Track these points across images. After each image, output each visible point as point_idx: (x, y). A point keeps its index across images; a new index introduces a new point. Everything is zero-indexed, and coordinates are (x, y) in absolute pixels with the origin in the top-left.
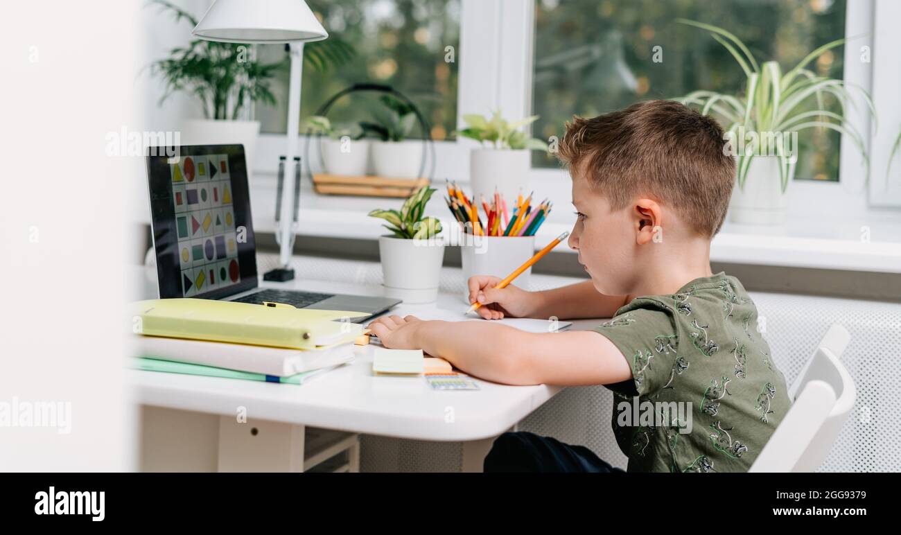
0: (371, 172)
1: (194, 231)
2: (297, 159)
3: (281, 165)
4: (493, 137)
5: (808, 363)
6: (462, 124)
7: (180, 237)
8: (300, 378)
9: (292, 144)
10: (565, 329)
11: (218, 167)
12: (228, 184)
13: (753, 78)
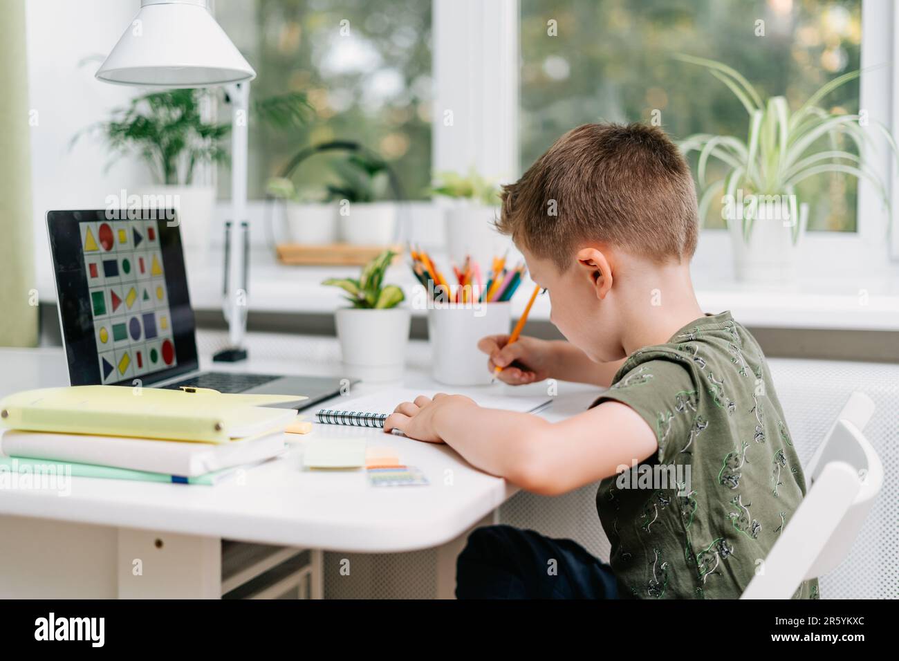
0: (339, 237)
1: (115, 308)
2: (245, 225)
3: (227, 234)
4: (468, 194)
5: (827, 439)
6: (439, 180)
7: (96, 315)
8: (213, 478)
9: (241, 208)
10: (545, 407)
11: (144, 234)
12: (159, 255)
13: (757, 117)
